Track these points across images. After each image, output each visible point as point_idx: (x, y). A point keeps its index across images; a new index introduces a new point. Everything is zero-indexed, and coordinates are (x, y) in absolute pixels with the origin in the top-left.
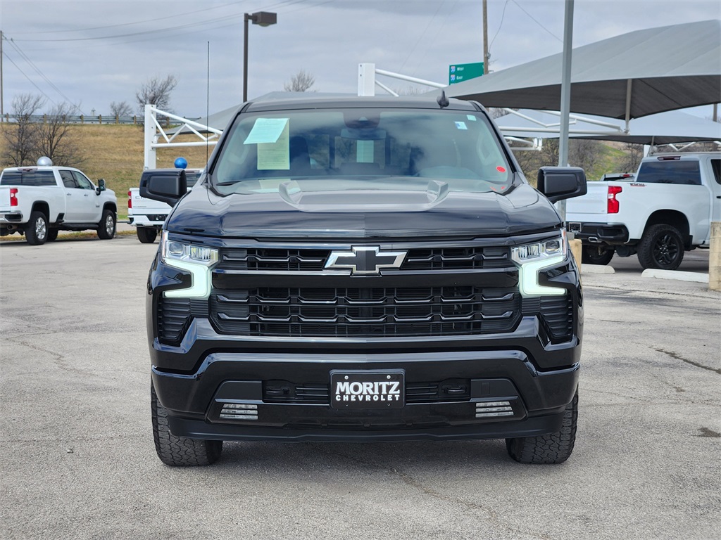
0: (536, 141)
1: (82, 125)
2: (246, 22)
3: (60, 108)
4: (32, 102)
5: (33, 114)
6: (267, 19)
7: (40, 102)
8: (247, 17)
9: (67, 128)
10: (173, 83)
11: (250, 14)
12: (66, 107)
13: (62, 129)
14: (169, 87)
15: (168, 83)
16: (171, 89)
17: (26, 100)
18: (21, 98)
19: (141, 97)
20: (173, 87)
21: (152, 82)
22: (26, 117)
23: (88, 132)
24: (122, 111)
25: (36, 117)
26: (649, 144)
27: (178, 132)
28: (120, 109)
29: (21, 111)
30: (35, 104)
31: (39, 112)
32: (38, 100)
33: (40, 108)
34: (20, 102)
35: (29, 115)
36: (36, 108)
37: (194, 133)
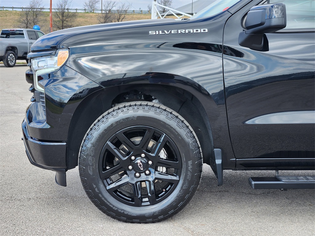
1: (134, 15)
3: (123, 6)
5: (112, 9)
9: (125, 15)
12: (125, 6)
13: (123, 16)
17: (109, 2)
18: (107, 2)
22: (110, 11)
23: (136, 17)
25: (113, 10)
27: (166, 15)
29: (107, 7)
30: (113, 5)
31: (114, 9)
32: (114, 3)
33: (115, 6)
34: (107, 4)
35: (110, 10)
36: (114, 6)
37: (173, 15)
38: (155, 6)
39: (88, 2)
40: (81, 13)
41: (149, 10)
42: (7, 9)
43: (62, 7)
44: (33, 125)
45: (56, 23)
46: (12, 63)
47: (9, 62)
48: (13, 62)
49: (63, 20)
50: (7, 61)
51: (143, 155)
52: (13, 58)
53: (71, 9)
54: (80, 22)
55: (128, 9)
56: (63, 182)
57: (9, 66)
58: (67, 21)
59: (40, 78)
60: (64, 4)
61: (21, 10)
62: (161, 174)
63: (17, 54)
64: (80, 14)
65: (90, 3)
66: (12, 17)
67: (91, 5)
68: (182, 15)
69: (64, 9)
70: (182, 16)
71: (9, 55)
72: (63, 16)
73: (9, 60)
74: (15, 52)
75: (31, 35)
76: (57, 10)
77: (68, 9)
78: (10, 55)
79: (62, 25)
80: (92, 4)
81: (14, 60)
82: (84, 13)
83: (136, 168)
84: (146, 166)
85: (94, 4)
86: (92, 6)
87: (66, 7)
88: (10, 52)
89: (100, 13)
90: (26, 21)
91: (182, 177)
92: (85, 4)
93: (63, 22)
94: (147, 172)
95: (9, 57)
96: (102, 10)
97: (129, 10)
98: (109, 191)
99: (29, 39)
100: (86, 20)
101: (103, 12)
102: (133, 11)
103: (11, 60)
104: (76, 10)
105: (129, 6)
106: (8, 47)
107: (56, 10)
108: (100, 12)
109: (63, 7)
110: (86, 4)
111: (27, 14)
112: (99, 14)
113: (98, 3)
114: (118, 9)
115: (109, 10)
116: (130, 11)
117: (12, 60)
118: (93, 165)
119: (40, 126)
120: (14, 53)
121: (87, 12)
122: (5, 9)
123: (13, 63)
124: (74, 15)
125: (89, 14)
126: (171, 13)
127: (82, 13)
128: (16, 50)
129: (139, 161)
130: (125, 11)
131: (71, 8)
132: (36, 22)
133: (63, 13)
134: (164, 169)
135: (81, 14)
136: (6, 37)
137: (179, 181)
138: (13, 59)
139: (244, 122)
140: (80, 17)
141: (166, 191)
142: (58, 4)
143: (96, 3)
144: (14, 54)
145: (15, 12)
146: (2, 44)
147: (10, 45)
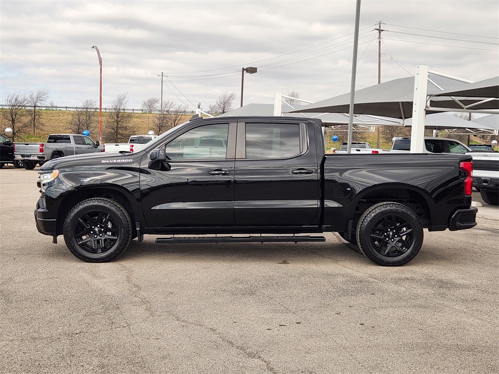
0: (372, 127)
2: (243, 72)
3: (180, 107)
5: (170, 110)
6: (252, 70)
8: (244, 69)
11: (245, 68)
12: (182, 107)
15: (231, 97)
17: (168, 103)
18: (166, 102)
19: (219, 103)
20: (233, 98)
21: (224, 96)
26: (436, 129)
29: (164, 108)
30: (170, 106)
31: (172, 109)
32: (172, 104)
33: (173, 107)
35: (168, 110)
39: (146, 101)
40: (138, 113)
42: (61, 109)
43: (117, 108)
44: (39, 210)
45: (110, 124)
49: (118, 121)
51: (99, 226)
53: (127, 110)
54: (136, 122)
56: (55, 241)
58: (122, 122)
59: (44, 185)
60: (119, 105)
61: (75, 110)
62: (109, 235)
65: (149, 102)
66: (65, 117)
69: (120, 109)
72: (118, 117)
75: (78, 140)
76: (112, 110)
77: (124, 110)
79: (117, 126)
82: (141, 113)
83: (95, 233)
84: (100, 232)
85: (153, 103)
87: (122, 108)
88: (57, 156)
90: (78, 123)
91: (119, 237)
92: (144, 104)
93: (118, 124)
94: (101, 235)
98: (79, 245)
99: (76, 144)
100: (143, 121)
104: (133, 110)
106: (54, 152)
108: (157, 113)
111: (80, 114)
113: (158, 102)
114: (175, 110)
118: (70, 231)
119: (43, 210)
121: (145, 113)
122: (58, 109)
124: (130, 116)
125: (146, 115)
128: (62, 154)
129: (96, 229)
132: (89, 124)
133: (118, 114)
134: (110, 233)
136: (54, 142)
137: (117, 239)
139: (150, 208)
140: (137, 117)
141: (110, 245)
142: (113, 104)
143: (155, 102)
145: (68, 112)
146: (49, 149)
147: (57, 150)
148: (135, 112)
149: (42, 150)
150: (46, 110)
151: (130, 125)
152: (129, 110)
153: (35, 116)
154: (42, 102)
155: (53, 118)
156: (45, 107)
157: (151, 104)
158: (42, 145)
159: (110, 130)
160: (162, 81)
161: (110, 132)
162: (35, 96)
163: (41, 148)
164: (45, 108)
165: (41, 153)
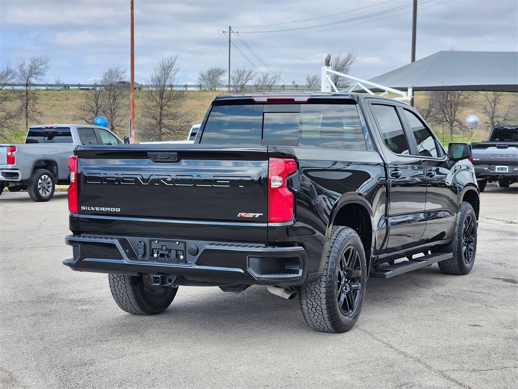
3: (265, 78)
4: (245, 75)
5: (246, 84)
7: (252, 75)
10: (352, 60)
12: (269, 78)
14: (349, 63)
15: (348, 60)
16: (350, 64)
17: (241, 73)
18: (238, 72)
20: (352, 62)
21: (336, 59)
24: (315, 82)
25: (248, 86)
27: (350, 91)
28: (313, 81)
29: (238, 81)
30: (248, 76)
31: (250, 83)
32: (250, 73)
33: (251, 79)
34: (237, 75)
35: (244, 85)
36: (249, 79)
37: (367, 92)
38: (328, 76)
39: (205, 73)
40: (193, 91)
41: (308, 84)
43: (160, 83)
45: (150, 111)
46: (45, 194)
47: (41, 192)
48: (48, 191)
49: (162, 105)
50: (37, 190)
52: (49, 183)
53: (176, 86)
54: (191, 106)
55: (274, 82)
57: (40, 199)
58: (169, 107)
60: (163, 78)
63: (56, 175)
64: (192, 93)
65: (209, 75)
67: (211, 78)
68: (384, 91)
69: (164, 85)
70: (384, 93)
71: (40, 177)
72: (162, 98)
73: (39, 187)
74: (52, 171)
76: (152, 87)
77: (171, 86)
78: (43, 177)
79: (161, 113)
80: (212, 76)
81: (51, 188)
82: (199, 91)
85: (216, 76)
86: (212, 80)
87: (168, 83)
88: (43, 172)
89: (226, 92)
90: (95, 109)
92: (201, 77)
93: (161, 109)
95: (40, 181)
96: (229, 86)
97: (276, 84)
100: (202, 103)
101: (231, 89)
102: (283, 86)
103: (44, 188)
104: (186, 86)
105: (276, 77)
106: (39, 161)
107: (150, 88)
108: (226, 89)
109: (162, 84)
110: (203, 77)
111: (96, 95)
112: (223, 92)
113: (223, 74)
114: (257, 83)
115: (241, 86)
116: (278, 86)
117: (47, 188)
120: (50, 172)
121: (205, 91)
123: (48, 194)
124: (181, 96)
125: (207, 93)
126: (361, 88)
127: (196, 91)
128: (55, 167)
130: (268, 86)
131: (175, 84)
132: (114, 110)
133: (161, 94)
135: (194, 93)
138: (49, 185)
140: (192, 98)
142: (154, 77)
143: (220, 74)
144: (50, 176)
145: (82, 93)
146: (27, 155)
147: (45, 158)
148: (189, 89)
149: (11, 160)
150: (47, 90)
151: (182, 110)
152: (180, 86)
153: (28, 100)
154: (39, 77)
155: (58, 102)
156: (45, 85)
157: (213, 76)
158: (13, 149)
159: (149, 120)
160: (230, 41)
161: (150, 124)
162: (27, 67)
163: (9, 154)
164: (45, 88)
165: (10, 166)
